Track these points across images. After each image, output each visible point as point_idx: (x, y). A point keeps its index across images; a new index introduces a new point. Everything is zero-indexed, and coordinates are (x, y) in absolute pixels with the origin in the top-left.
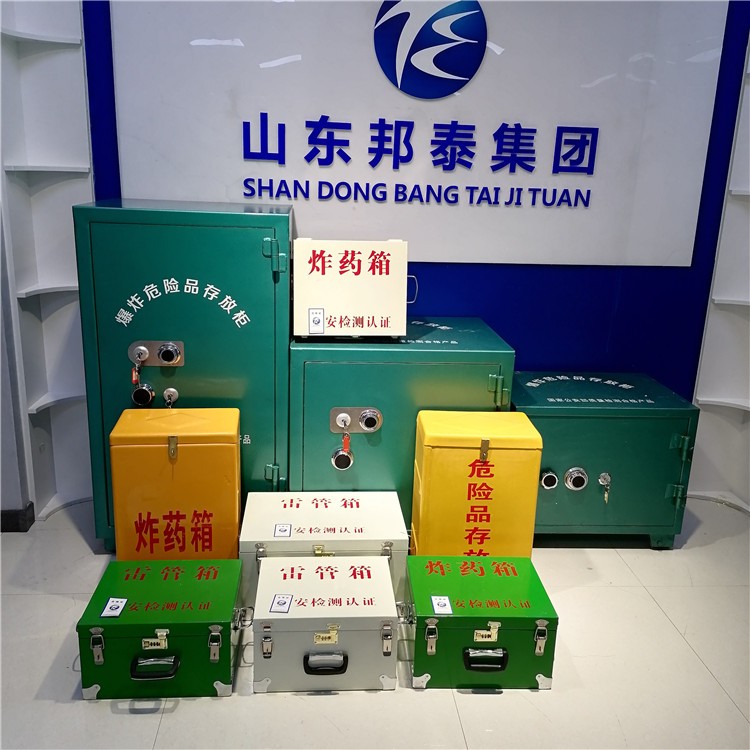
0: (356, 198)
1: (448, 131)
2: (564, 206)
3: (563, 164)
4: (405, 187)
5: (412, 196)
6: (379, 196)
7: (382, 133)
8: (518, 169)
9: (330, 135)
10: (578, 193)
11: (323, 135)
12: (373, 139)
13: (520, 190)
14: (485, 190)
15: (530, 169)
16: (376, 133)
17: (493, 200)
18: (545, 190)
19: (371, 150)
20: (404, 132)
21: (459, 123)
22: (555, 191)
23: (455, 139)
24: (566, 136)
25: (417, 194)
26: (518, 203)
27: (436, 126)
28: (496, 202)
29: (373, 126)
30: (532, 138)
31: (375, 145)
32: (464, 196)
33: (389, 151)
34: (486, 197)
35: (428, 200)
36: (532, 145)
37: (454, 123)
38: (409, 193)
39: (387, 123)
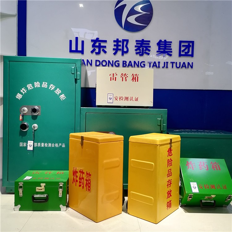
0: (109, 66)
1: (141, 42)
2: (184, 68)
3: (182, 53)
4: (126, 62)
6: (117, 65)
7: (117, 43)
8: (166, 55)
9: (100, 44)
11: (97, 44)
13: (167, 63)
16: (115, 43)
20: (125, 43)
21: (145, 40)
22: (180, 63)
23: (143, 45)
25: (130, 64)
26: (167, 67)
27: (136, 41)
28: (159, 67)
29: (114, 41)
30: (171, 45)
31: (115, 48)
32: (147, 65)
36: (171, 47)
37: (143, 40)
38: (127, 64)
39: (119, 40)
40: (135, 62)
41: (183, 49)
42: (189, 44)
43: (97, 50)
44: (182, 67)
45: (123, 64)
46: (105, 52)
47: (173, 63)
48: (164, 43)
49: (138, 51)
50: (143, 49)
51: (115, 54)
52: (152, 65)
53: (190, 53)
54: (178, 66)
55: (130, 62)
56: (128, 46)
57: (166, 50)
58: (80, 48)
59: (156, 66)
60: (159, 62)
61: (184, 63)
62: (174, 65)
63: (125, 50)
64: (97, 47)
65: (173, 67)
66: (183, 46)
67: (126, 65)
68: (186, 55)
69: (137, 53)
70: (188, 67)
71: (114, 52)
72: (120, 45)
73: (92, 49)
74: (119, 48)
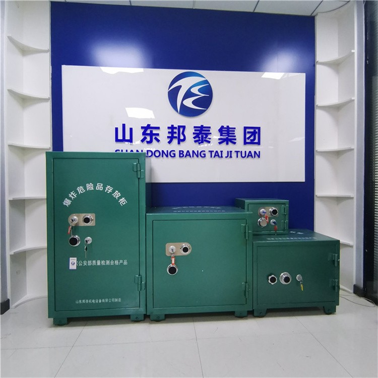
0: (163, 156)
1: (199, 129)
2: (250, 157)
3: (248, 141)
4: (183, 152)
5: (186, 155)
6: (173, 155)
7: (172, 130)
8: (230, 143)
9: (151, 131)
10: (255, 152)
11: (148, 132)
12: (169, 133)
13: (231, 152)
14: (217, 152)
15: (235, 143)
16: (170, 131)
17: (220, 156)
18: (241, 152)
19: (168, 137)
20: (181, 130)
21: (204, 126)
22: (245, 152)
23: (203, 132)
24: (247, 130)
25: (188, 154)
26: (231, 157)
27: (195, 127)
28: (222, 157)
29: (169, 128)
30: (234, 131)
31: (170, 135)
32: (208, 155)
33: (176, 137)
34: (217, 155)
35: (193, 156)
36: (234, 134)
37: (202, 126)
38: (185, 154)
39: (175, 126)
40: (193, 152)
41: (248, 136)
42: (255, 131)
43: (148, 139)
44: (248, 157)
45: (180, 154)
46: (158, 141)
47: (237, 152)
48: (226, 129)
49: (197, 139)
50: (202, 136)
51: (170, 142)
52: (213, 154)
53: (256, 141)
54: (243, 155)
55: (188, 151)
56: (185, 133)
57: (229, 138)
58: (127, 137)
59: (218, 155)
60: (222, 152)
61: (250, 152)
62: (239, 154)
63: (182, 137)
64: (148, 134)
65: (237, 157)
66: (249, 132)
67: (183, 155)
68: (252, 143)
69: (195, 141)
70: (255, 157)
71: (169, 140)
72: (176, 133)
73: (142, 137)
74: (175, 135)
